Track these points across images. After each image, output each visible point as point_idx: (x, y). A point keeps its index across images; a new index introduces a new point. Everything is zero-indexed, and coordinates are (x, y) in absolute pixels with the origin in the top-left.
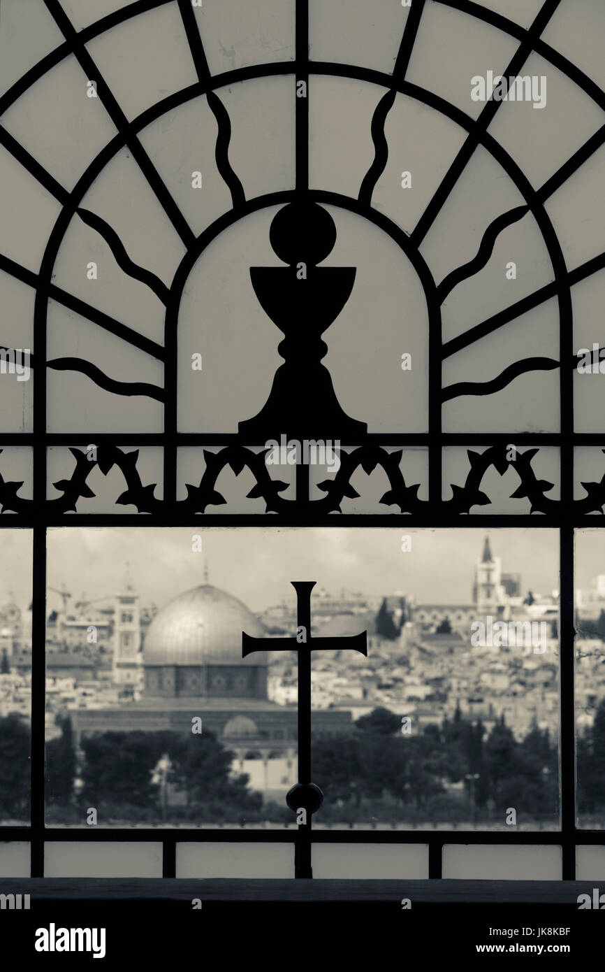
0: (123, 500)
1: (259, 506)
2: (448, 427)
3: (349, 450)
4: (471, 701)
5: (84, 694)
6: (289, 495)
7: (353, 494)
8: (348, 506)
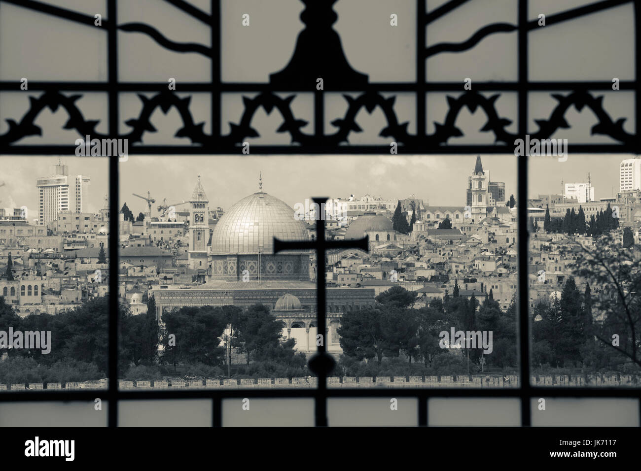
0: (180, 134)
1: (286, 139)
2: (432, 76)
3: (355, 95)
4: (466, 281)
5: (165, 278)
6: (309, 130)
7: (358, 129)
8: (354, 139)
